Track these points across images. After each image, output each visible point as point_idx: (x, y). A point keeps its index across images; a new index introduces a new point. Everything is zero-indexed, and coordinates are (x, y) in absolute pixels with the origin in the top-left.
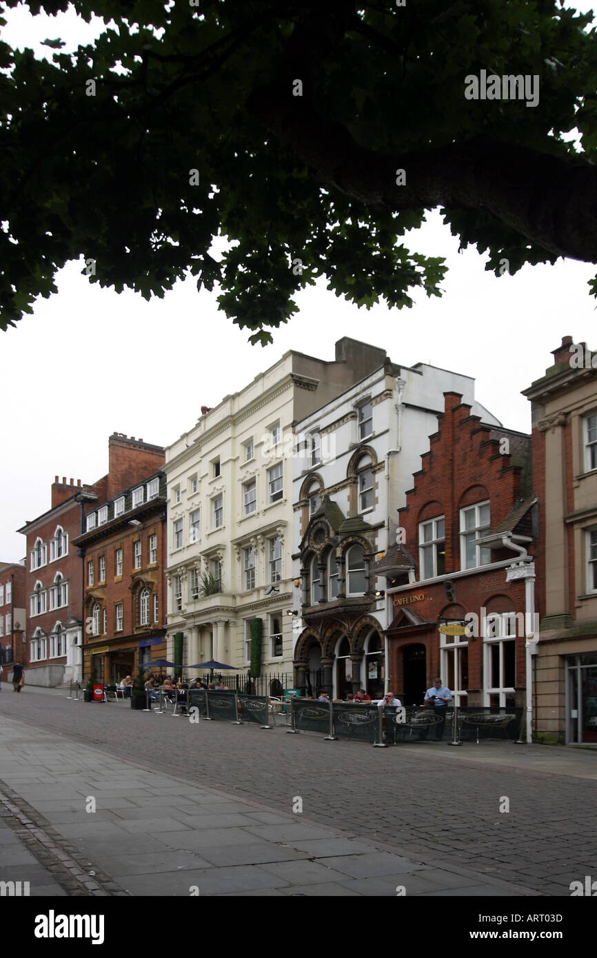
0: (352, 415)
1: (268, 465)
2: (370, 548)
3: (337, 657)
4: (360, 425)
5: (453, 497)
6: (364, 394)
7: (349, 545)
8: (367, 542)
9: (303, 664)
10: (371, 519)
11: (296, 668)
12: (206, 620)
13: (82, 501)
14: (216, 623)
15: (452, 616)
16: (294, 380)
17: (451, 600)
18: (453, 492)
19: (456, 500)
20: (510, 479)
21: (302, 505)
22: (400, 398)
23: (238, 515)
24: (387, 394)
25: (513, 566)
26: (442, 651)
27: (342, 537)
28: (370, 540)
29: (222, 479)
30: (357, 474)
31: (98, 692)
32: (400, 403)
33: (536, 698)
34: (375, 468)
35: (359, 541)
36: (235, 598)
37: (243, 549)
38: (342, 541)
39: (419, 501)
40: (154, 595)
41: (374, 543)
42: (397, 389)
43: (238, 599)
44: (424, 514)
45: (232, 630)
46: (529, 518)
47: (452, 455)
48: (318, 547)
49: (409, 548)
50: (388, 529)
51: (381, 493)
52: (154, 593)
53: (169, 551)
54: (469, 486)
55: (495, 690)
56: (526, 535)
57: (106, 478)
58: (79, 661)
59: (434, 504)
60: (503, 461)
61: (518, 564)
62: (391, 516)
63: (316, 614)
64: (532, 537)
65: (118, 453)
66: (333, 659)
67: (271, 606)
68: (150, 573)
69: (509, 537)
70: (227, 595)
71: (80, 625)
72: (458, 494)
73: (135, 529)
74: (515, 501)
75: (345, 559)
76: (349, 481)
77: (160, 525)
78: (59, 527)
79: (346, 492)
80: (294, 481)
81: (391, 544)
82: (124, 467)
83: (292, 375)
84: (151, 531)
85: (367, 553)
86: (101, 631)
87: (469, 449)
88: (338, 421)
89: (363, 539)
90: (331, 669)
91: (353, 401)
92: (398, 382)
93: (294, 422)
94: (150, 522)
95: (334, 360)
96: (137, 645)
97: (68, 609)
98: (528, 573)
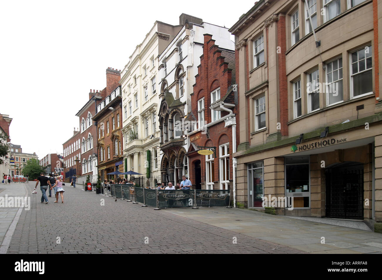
0: (176, 50)
1: (151, 77)
2: (182, 114)
3: (175, 168)
4: (180, 54)
5: (208, 86)
6: (179, 39)
7: (174, 113)
8: (181, 112)
9: (164, 171)
10: (183, 100)
11: (162, 173)
12: (131, 152)
13: (95, 100)
14: (135, 153)
15: (209, 146)
16: (158, 35)
17: (208, 138)
18: (208, 84)
19: (209, 88)
20: (226, 76)
21: (162, 95)
22: (192, 40)
23: (143, 102)
24: (187, 38)
25: (227, 119)
26: (206, 163)
27: (171, 109)
28: (182, 110)
29: (137, 85)
30: (179, 79)
31: (89, 186)
32: (192, 42)
33: (237, 185)
34: (183, 75)
35: (178, 111)
36: (142, 141)
37: (144, 118)
38: (171, 112)
39: (198, 90)
40: (119, 142)
41: (183, 112)
42: (191, 35)
43: (143, 141)
44: (199, 97)
45: (142, 156)
46: (233, 95)
47: (207, 66)
48: (164, 115)
49: (194, 113)
50: (188, 104)
51: (185, 87)
52: (119, 141)
53: (123, 121)
54: (213, 80)
55: (224, 182)
56: (231, 103)
57: (105, 89)
58: (97, 173)
59: (202, 91)
60: (224, 66)
61: (229, 118)
62: (189, 98)
63: (164, 147)
64: (235, 104)
65: (110, 77)
66: (174, 169)
67: (154, 144)
68: (117, 131)
69: (223, 104)
70: (139, 140)
71: (96, 157)
72: (210, 85)
73: (113, 112)
74: (228, 86)
75: (173, 120)
76: (175, 82)
77: (120, 109)
78: (89, 112)
79: (175, 88)
80: (159, 84)
81: (189, 112)
82: (112, 83)
83: (157, 33)
84: (117, 112)
85: (181, 117)
86: (104, 159)
87: (213, 62)
88: (172, 53)
89: (180, 110)
90: (173, 173)
91: (176, 43)
92: (191, 32)
93: (159, 55)
94: (117, 108)
95: (179, 25)
96: (114, 165)
97: (93, 150)
98: (232, 122)
